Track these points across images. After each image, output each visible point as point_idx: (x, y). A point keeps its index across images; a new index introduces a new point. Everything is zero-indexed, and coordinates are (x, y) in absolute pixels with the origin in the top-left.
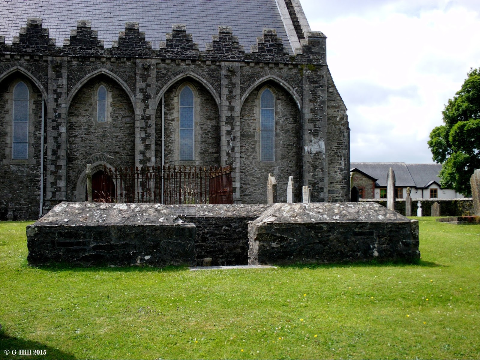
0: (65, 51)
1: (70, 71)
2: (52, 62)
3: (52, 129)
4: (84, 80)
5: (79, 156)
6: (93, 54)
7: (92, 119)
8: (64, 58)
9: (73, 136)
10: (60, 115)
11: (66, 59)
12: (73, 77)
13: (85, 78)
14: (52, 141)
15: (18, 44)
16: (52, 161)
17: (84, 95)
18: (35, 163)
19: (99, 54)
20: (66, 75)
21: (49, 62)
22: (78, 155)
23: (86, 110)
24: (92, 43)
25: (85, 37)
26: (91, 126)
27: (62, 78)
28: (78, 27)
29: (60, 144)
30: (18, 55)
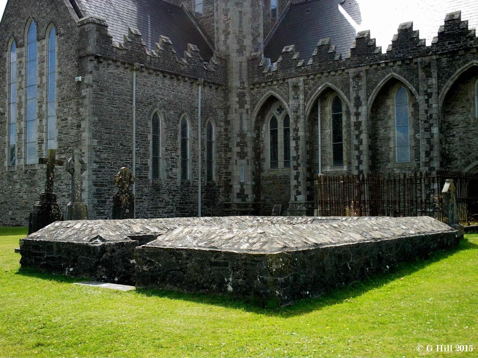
0: (433, 49)
1: (439, 69)
2: (421, 63)
3: (425, 131)
4: (455, 76)
5: (458, 156)
6: (462, 46)
7: (470, 116)
8: (433, 57)
9: (451, 136)
10: (431, 116)
11: (434, 57)
12: (444, 74)
13: (456, 73)
14: (425, 143)
15: (391, 51)
16: (426, 162)
17: (460, 92)
18: (416, 166)
19: (468, 45)
20: (436, 73)
21: (419, 64)
22: (456, 155)
23: (463, 107)
24: (461, 35)
25: (453, 30)
26: (469, 123)
27: (432, 77)
28: (445, 22)
29: (433, 145)
30: (391, 62)
